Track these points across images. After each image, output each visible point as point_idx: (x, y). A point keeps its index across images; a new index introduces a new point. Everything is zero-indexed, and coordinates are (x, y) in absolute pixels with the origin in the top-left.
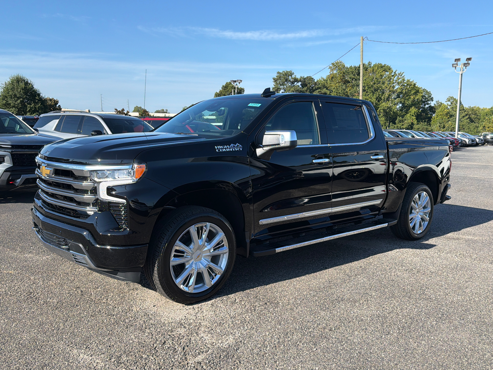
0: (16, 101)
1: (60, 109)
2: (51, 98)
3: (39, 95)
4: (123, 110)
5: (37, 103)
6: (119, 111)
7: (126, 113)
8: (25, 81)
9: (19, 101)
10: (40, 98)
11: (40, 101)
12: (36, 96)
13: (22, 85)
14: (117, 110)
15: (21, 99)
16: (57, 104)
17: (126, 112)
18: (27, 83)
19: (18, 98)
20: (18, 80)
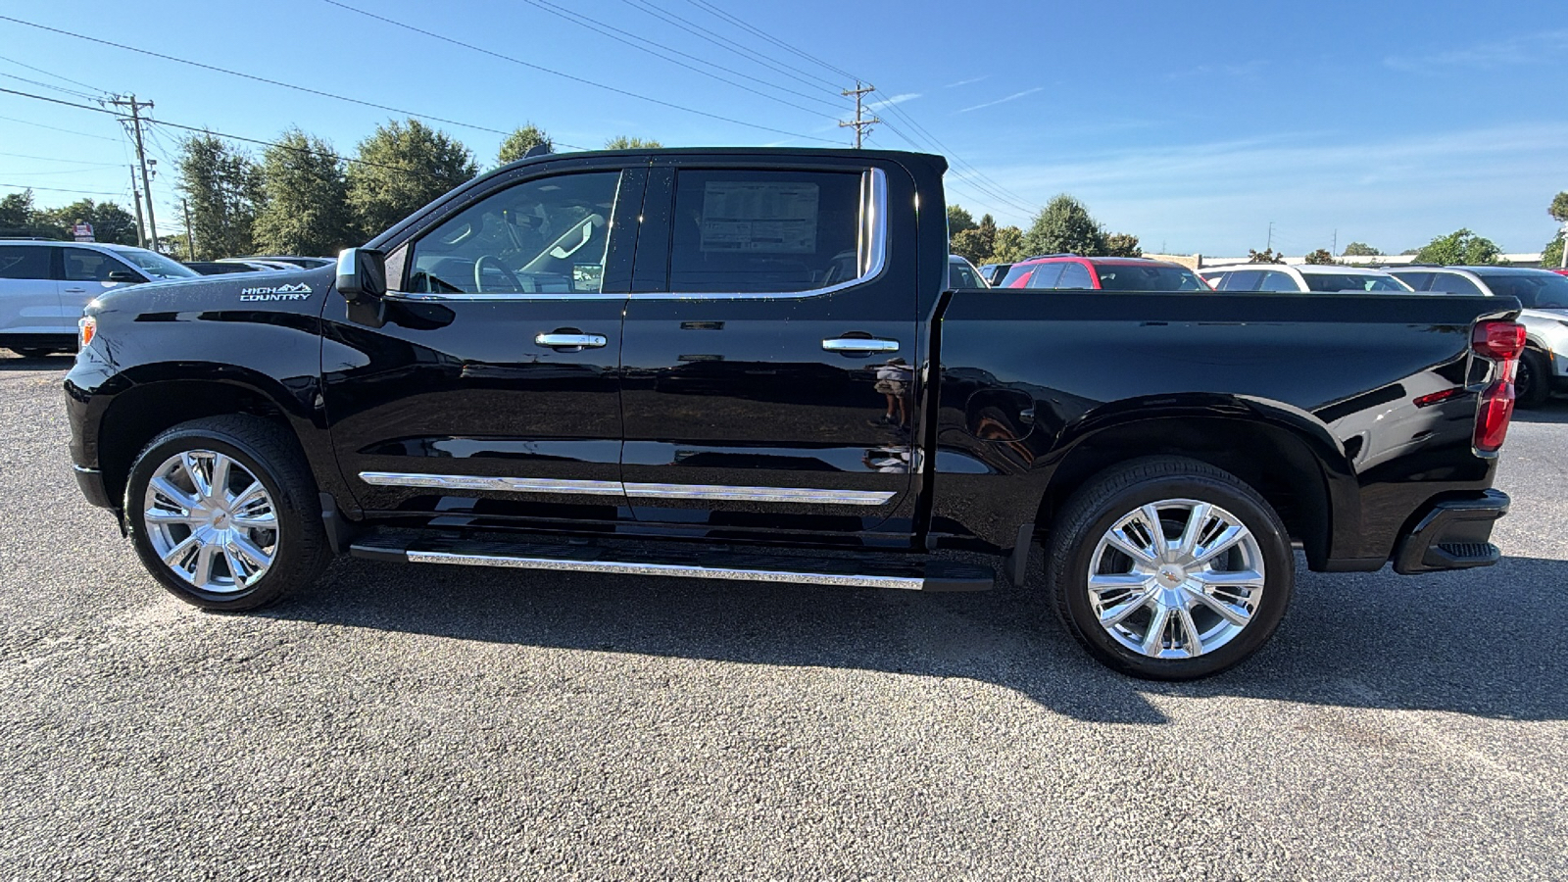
0: (1051, 243)
1: (1138, 254)
2: (1124, 235)
3: (1094, 230)
4: (1269, 251)
5: (1088, 245)
6: (1259, 256)
7: (1274, 259)
8: (1072, 204)
9: (1057, 243)
10: (1096, 235)
11: (1093, 240)
12: (1088, 232)
13: (1066, 214)
14: (1254, 252)
15: (1061, 240)
16: (1134, 245)
17: (1273, 256)
18: (1075, 210)
19: (1057, 237)
20: (1063, 204)
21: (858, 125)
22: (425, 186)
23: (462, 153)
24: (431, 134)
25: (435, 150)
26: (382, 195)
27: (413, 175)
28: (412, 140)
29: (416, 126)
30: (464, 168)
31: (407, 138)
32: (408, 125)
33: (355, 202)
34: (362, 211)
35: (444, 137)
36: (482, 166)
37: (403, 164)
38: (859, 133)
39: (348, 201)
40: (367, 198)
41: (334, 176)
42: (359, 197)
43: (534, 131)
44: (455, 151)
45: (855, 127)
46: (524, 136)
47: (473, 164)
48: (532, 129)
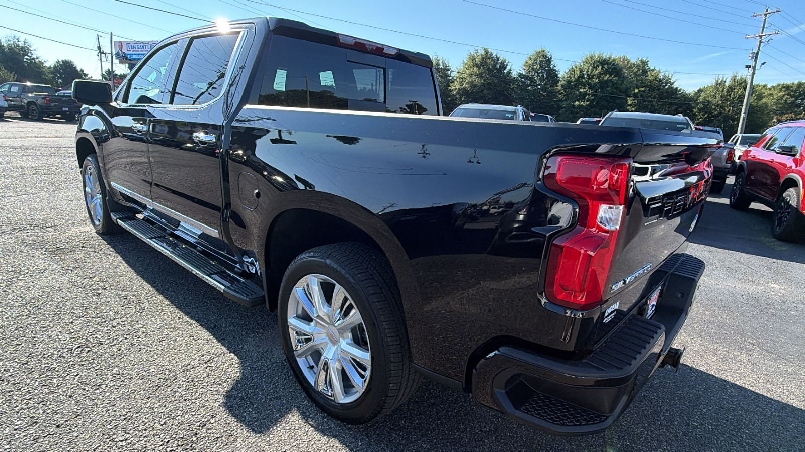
21: (761, 37)
22: (484, 80)
23: (505, 64)
24: (492, 54)
25: (492, 62)
26: (465, 85)
27: (480, 75)
28: (483, 58)
29: (486, 52)
30: (505, 71)
31: (481, 57)
32: (482, 50)
33: (453, 88)
34: (455, 93)
35: (498, 56)
36: (514, 70)
37: (476, 69)
38: (761, 42)
39: (450, 88)
40: (458, 87)
41: (448, 76)
42: (455, 87)
43: (544, 51)
44: (502, 63)
45: (758, 38)
46: (538, 54)
47: (510, 70)
48: (543, 50)
